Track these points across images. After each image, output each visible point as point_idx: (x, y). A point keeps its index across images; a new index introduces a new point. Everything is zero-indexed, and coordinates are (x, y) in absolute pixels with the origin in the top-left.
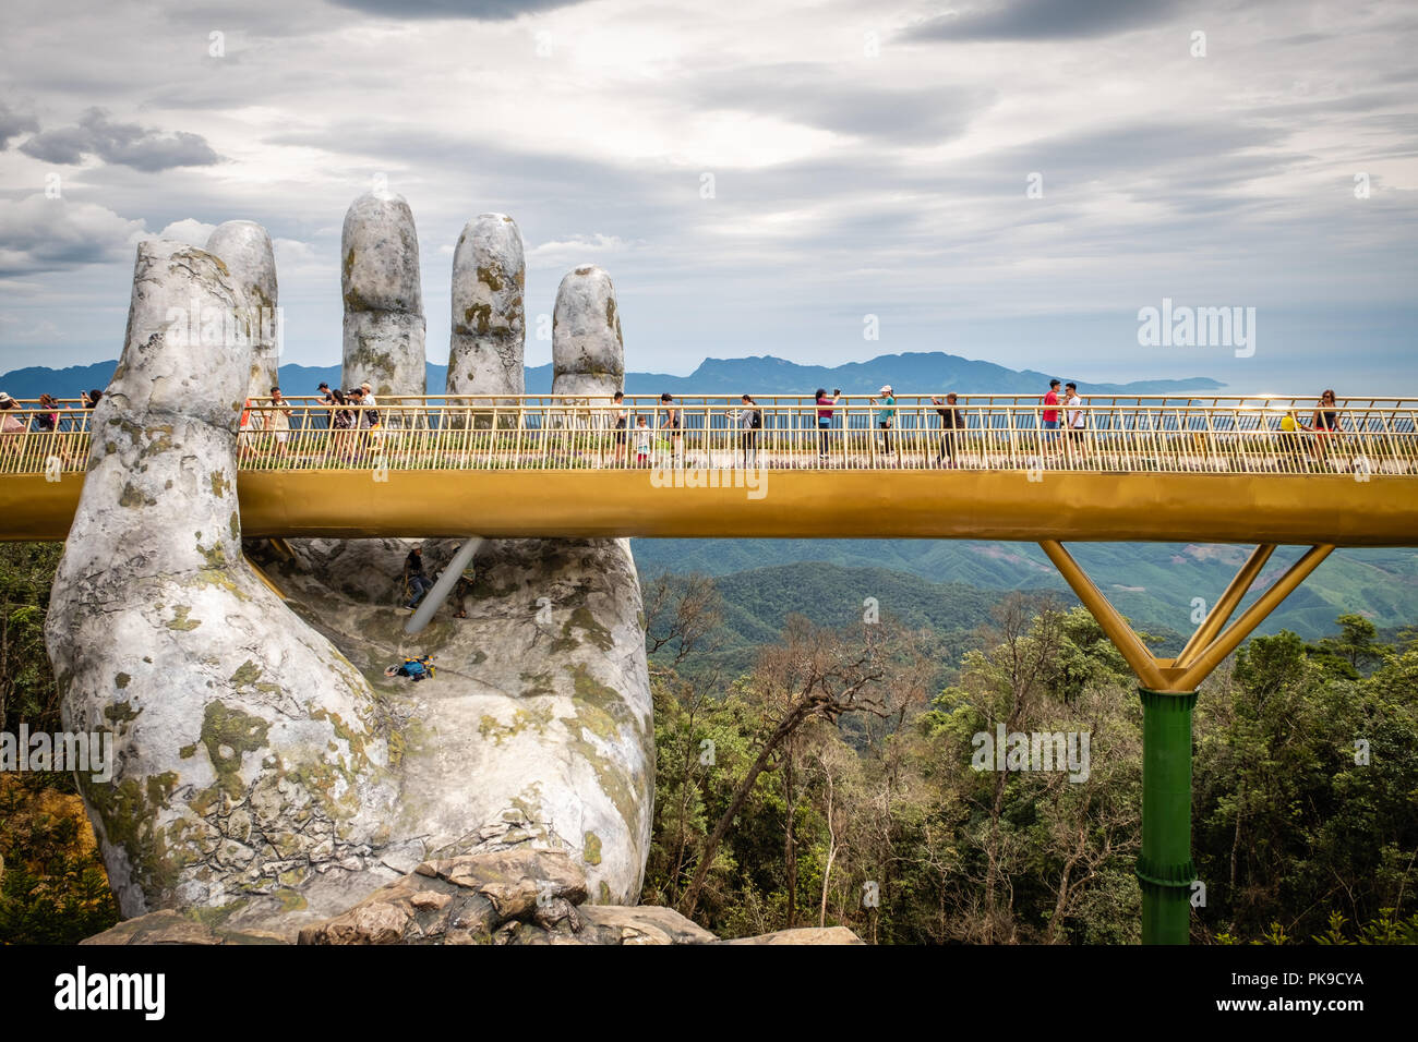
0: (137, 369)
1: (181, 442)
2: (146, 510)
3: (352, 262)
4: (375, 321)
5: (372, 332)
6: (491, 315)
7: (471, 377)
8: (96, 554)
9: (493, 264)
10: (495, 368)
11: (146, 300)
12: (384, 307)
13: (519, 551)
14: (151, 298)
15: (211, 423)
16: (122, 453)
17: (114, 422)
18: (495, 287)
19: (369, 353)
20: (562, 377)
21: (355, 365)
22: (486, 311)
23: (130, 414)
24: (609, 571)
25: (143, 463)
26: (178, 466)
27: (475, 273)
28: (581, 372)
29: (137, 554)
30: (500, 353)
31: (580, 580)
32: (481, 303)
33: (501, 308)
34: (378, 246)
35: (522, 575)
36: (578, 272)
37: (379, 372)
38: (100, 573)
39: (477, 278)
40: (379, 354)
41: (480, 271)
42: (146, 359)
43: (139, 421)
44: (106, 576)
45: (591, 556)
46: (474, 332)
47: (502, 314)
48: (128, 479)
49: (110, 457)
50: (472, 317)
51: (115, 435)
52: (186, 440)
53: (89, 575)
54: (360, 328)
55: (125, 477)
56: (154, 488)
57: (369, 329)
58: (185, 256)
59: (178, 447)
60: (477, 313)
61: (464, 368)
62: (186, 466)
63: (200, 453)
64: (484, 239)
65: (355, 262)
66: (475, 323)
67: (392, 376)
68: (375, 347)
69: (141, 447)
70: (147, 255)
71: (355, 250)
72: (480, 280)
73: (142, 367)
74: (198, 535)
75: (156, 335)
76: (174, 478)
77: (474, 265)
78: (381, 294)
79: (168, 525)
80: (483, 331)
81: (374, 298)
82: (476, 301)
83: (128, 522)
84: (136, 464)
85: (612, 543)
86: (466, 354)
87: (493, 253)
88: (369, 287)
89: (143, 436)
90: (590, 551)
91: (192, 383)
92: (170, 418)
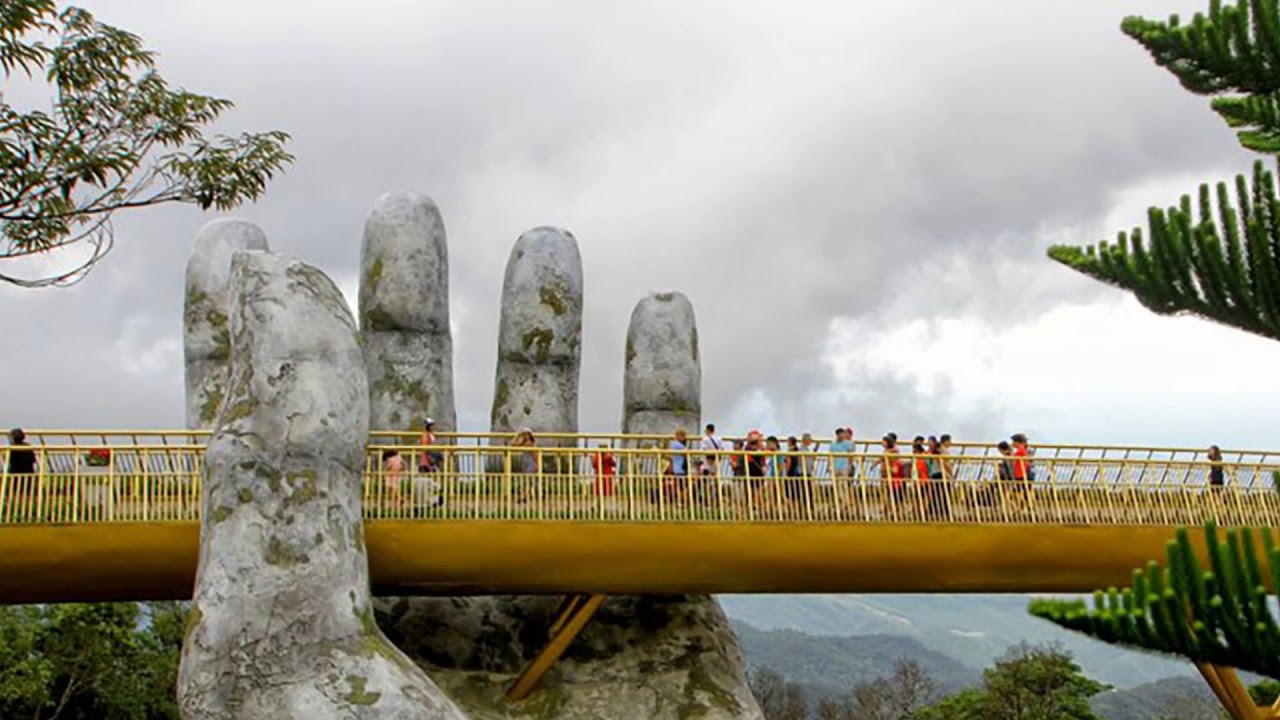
0: (267, 404)
1: (325, 489)
2: (299, 568)
3: (379, 274)
4: (404, 343)
5: (400, 355)
6: (553, 342)
7: (527, 411)
8: (248, 619)
9: (558, 285)
10: (554, 400)
11: (268, 324)
12: (413, 326)
13: (609, 607)
14: (274, 321)
15: (348, 468)
16: (259, 502)
17: (247, 466)
18: (559, 311)
19: (397, 379)
20: (640, 414)
21: (381, 394)
22: (546, 337)
23: (266, 456)
24: (716, 629)
25: (287, 513)
26: (324, 517)
27: (538, 293)
28: (664, 409)
29: (296, 618)
30: (561, 384)
31: (689, 639)
32: (542, 328)
33: (564, 335)
34: (412, 257)
35: (622, 636)
36: (659, 298)
37: (411, 402)
38: (257, 642)
39: (539, 299)
40: (410, 380)
41: (543, 291)
42: (278, 393)
43: (277, 465)
44: (265, 644)
45: (692, 612)
46: (531, 361)
47: (565, 340)
48: (272, 532)
49: (245, 507)
50: (530, 343)
51: (249, 480)
52: (330, 487)
53: (243, 643)
54: (385, 351)
55: (268, 529)
56: (304, 542)
57: (396, 352)
58: (300, 272)
59: (323, 495)
60: (536, 339)
61: (520, 402)
62: (333, 517)
63: (343, 502)
64: (547, 255)
65: (383, 274)
66: (533, 350)
67: (425, 409)
68: (403, 373)
69: (283, 495)
70: (256, 269)
71: (383, 261)
72: (543, 301)
73: (274, 402)
74: (352, 595)
75: (288, 365)
76: (322, 531)
77: (536, 284)
78: (411, 313)
79: (324, 585)
80: (541, 360)
81: (402, 316)
82: (536, 324)
83: (280, 582)
84: (279, 515)
85: (709, 598)
86: (521, 384)
87: (558, 273)
88: (399, 304)
89: (284, 482)
90: (690, 607)
91: (331, 421)
92: (311, 462)
